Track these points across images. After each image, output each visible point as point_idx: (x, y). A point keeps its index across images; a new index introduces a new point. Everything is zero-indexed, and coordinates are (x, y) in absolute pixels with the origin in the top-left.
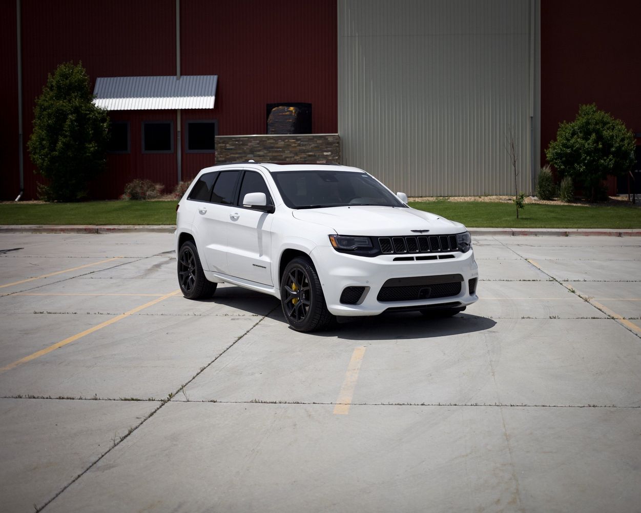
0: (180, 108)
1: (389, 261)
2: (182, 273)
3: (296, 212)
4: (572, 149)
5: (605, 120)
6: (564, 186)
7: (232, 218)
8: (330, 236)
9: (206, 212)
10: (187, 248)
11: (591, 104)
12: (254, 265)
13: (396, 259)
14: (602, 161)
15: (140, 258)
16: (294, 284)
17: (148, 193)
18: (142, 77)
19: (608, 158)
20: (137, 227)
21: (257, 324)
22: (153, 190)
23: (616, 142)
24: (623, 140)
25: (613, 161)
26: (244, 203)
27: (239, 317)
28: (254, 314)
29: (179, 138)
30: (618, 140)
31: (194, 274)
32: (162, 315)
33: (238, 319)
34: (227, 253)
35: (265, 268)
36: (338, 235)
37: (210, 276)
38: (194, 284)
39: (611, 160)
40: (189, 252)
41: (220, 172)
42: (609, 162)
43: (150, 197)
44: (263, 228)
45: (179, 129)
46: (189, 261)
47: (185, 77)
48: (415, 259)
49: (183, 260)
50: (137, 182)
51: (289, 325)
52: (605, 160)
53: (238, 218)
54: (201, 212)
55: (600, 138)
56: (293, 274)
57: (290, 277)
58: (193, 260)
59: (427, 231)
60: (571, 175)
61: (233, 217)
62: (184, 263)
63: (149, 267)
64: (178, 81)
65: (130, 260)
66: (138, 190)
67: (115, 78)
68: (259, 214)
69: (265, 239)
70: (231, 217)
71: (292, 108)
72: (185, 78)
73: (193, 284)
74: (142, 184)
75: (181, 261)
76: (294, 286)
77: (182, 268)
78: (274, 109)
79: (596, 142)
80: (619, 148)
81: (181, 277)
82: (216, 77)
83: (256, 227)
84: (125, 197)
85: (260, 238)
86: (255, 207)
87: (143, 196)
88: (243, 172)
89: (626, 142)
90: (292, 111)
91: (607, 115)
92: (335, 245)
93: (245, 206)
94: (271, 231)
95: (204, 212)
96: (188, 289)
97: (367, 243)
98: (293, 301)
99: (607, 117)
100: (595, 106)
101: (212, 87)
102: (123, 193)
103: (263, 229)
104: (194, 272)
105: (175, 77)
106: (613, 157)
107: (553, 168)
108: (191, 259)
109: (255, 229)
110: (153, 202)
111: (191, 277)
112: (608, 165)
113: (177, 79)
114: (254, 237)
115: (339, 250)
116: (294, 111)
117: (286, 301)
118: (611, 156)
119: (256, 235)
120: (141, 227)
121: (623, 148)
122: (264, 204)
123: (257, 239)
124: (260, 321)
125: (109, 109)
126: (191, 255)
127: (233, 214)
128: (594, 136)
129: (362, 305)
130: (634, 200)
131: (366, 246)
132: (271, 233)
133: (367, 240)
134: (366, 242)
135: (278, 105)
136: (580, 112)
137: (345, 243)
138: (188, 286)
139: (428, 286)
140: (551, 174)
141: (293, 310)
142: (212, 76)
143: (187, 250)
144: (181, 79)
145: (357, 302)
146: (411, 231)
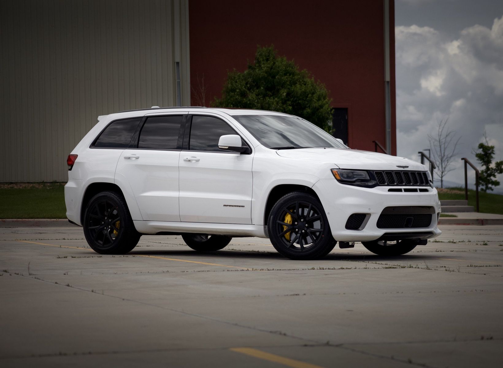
1: (384, 191)
8: (332, 170)
9: (138, 158)
12: (225, 205)
13: (390, 190)
35: (243, 206)
36: (340, 169)
37: (142, 226)
46: (106, 213)
48: (403, 190)
53: (198, 161)
59: (407, 167)
61: (189, 161)
81: (90, 232)
92: (339, 178)
93: (220, 147)
94: (254, 170)
95: (133, 158)
115: (342, 182)
122: (240, 145)
127: (189, 158)
131: (364, 178)
132: (253, 173)
133: (363, 174)
137: (345, 176)
139: (411, 215)
145: (359, 228)
146: (397, 166)
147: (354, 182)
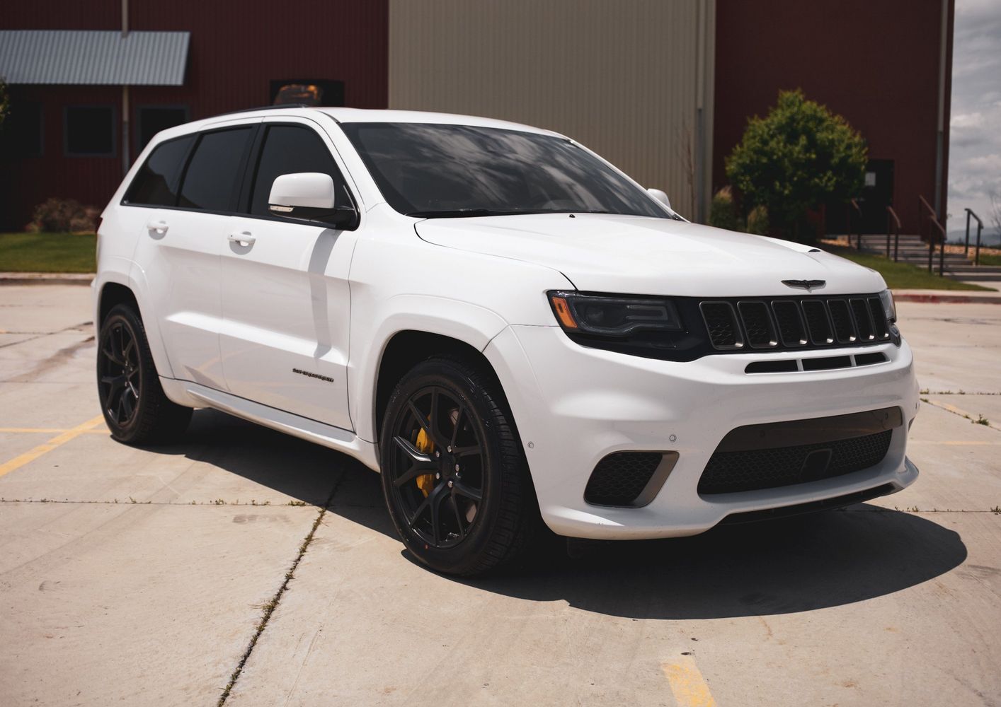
0: (128, 82)
1: (732, 371)
2: (108, 380)
3: (426, 225)
4: (770, 159)
5: (819, 114)
6: (753, 220)
7: (236, 244)
8: (551, 294)
9: (166, 230)
10: (120, 319)
11: (794, 89)
12: (295, 370)
13: (752, 368)
14: (817, 180)
15: (37, 335)
16: (422, 432)
17: (74, 222)
18: (63, 32)
19: (825, 175)
20: (46, 276)
21: (309, 539)
22: (82, 217)
23: (838, 151)
24: (849, 147)
25: (833, 182)
26: (270, 202)
27: (254, 510)
28: (295, 500)
29: (126, 132)
30: (842, 149)
31: (136, 386)
32: (44, 501)
33: (252, 518)
34: (220, 337)
35: (330, 380)
36: (576, 291)
37: (176, 392)
38: (137, 410)
39: (830, 179)
40: (124, 330)
41: (202, 135)
42: (828, 181)
43: (77, 228)
44: (330, 271)
45: (126, 118)
46: (124, 353)
47: (136, 34)
48: (800, 365)
49: (110, 350)
50: (53, 202)
51: (401, 546)
52: (821, 179)
53: (252, 243)
54: (153, 232)
55: (812, 144)
56: (423, 404)
57: (410, 412)
58: (133, 350)
59: (821, 283)
60: (764, 203)
61: (238, 242)
62: (112, 357)
63: (50, 353)
64: (124, 40)
65: (21, 337)
66: (56, 215)
67: (19, 32)
68: (313, 233)
69: (335, 302)
70: (231, 243)
71: (312, 88)
72: (137, 36)
73: (133, 409)
74: (64, 206)
75: (105, 351)
76: (422, 437)
77: (106, 369)
78: (283, 89)
79: (807, 149)
80: (843, 160)
81: (104, 390)
82: (187, 35)
83: (306, 269)
84: (35, 227)
85: (319, 300)
86: (302, 215)
87: (65, 227)
88: (262, 129)
89: (854, 150)
90: (311, 93)
91: (821, 108)
92: (569, 322)
93: (273, 208)
94: (352, 278)
95: (160, 232)
96: (122, 418)
97: (665, 317)
98: (420, 482)
99: (822, 112)
100: (802, 93)
101: (181, 52)
102: (32, 220)
103: (328, 272)
104: (135, 381)
105: (119, 34)
106: (834, 174)
107: (736, 192)
108: (129, 348)
109: (302, 273)
110: (81, 236)
111: (128, 390)
112: (826, 185)
113: (123, 36)
114: (300, 296)
115: (579, 337)
116: (316, 92)
117: (398, 482)
118: (829, 173)
119: (307, 289)
120: (53, 276)
121: (850, 160)
122: (329, 203)
123: (309, 302)
124: (315, 528)
125: (7, 82)
126: (127, 338)
127: (238, 235)
128: (803, 140)
129: (650, 507)
130: (859, 244)
131: (660, 326)
132: (350, 287)
133: (663, 309)
134: (660, 313)
135: (289, 82)
136: (780, 102)
137: (595, 316)
138: (123, 413)
139: (826, 444)
140: (730, 201)
141: (419, 510)
142: (181, 34)
143: (120, 325)
144: (130, 37)
145: (635, 497)
146: (784, 282)
147: (626, 338)
